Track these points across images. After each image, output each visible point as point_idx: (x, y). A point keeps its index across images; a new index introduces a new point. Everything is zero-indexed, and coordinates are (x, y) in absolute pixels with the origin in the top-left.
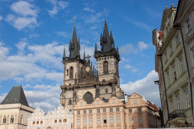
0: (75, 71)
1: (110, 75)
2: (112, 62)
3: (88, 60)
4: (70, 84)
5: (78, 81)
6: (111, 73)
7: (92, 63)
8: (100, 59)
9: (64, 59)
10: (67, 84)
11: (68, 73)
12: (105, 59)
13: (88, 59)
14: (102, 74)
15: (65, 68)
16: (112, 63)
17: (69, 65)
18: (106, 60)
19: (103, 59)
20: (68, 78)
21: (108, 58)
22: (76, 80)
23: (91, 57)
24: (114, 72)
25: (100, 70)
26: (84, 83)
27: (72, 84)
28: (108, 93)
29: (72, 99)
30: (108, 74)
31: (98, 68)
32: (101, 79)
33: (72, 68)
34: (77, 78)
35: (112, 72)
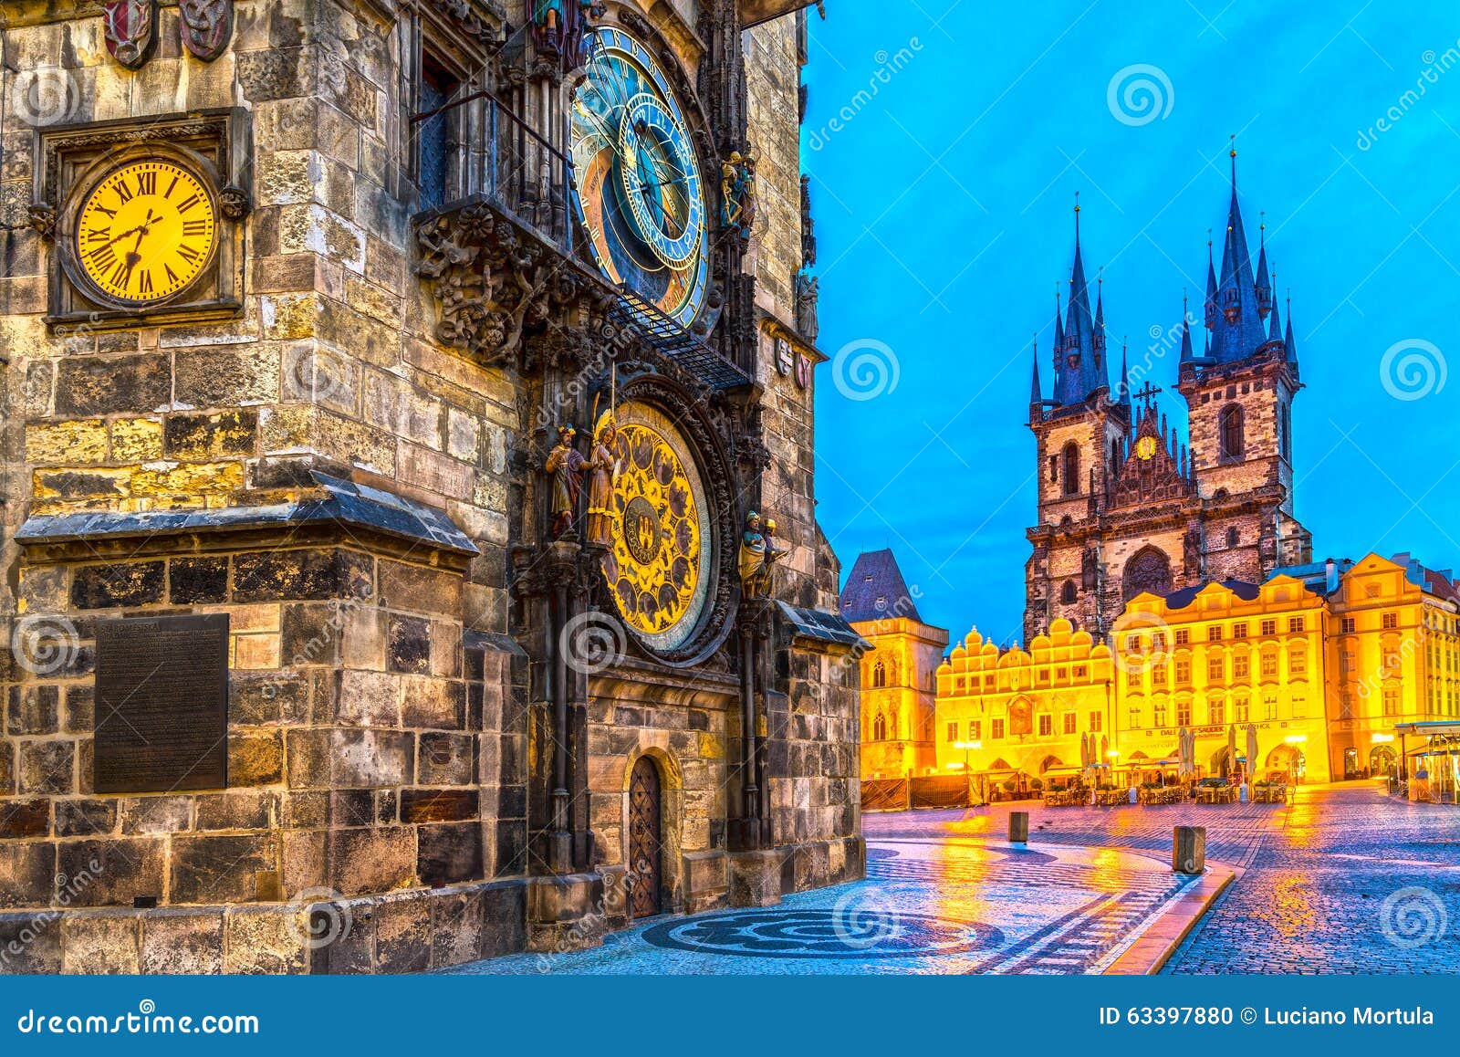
0: (1089, 459)
1: (1253, 468)
2: (1262, 406)
3: (1148, 406)
4: (1066, 519)
5: (1101, 502)
6: (1255, 457)
7: (1164, 420)
8: (1206, 399)
9: (1035, 410)
10: (1055, 519)
11: (1054, 473)
12: (1232, 394)
13: (1147, 401)
14: (1215, 464)
15: (1042, 451)
16: (1263, 414)
17: (1057, 440)
18: (1235, 400)
19: (1217, 396)
20: (1055, 492)
21: (1246, 391)
22: (1092, 501)
23: (1160, 390)
24: (1273, 450)
25: (1204, 449)
26: (1131, 511)
27: (1075, 519)
28: (1241, 544)
29: (1078, 582)
30: (1242, 463)
31: (1196, 439)
32: (1207, 489)
33: (1072, 450)
34: (1096, 490)
35: (1262, 453)
